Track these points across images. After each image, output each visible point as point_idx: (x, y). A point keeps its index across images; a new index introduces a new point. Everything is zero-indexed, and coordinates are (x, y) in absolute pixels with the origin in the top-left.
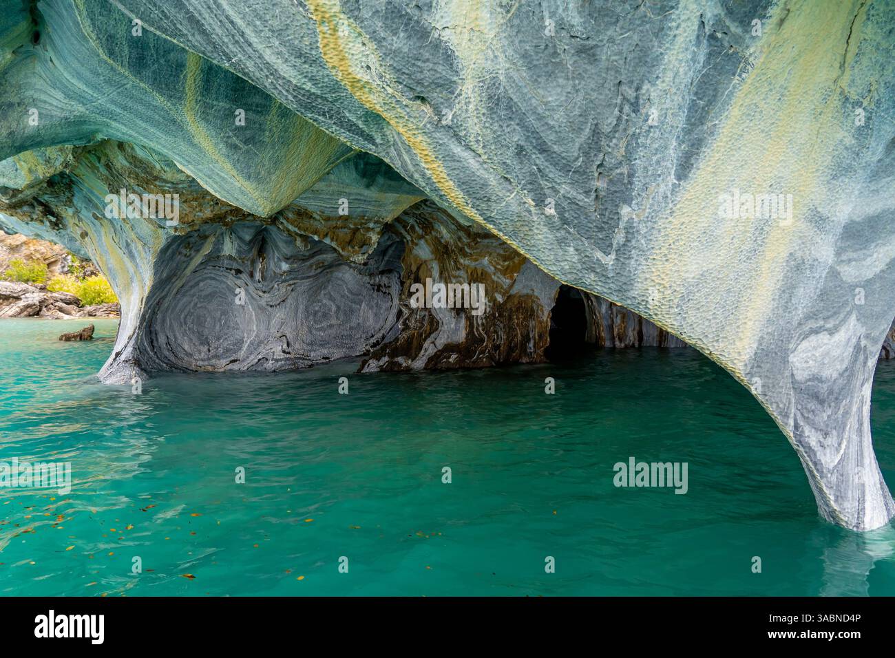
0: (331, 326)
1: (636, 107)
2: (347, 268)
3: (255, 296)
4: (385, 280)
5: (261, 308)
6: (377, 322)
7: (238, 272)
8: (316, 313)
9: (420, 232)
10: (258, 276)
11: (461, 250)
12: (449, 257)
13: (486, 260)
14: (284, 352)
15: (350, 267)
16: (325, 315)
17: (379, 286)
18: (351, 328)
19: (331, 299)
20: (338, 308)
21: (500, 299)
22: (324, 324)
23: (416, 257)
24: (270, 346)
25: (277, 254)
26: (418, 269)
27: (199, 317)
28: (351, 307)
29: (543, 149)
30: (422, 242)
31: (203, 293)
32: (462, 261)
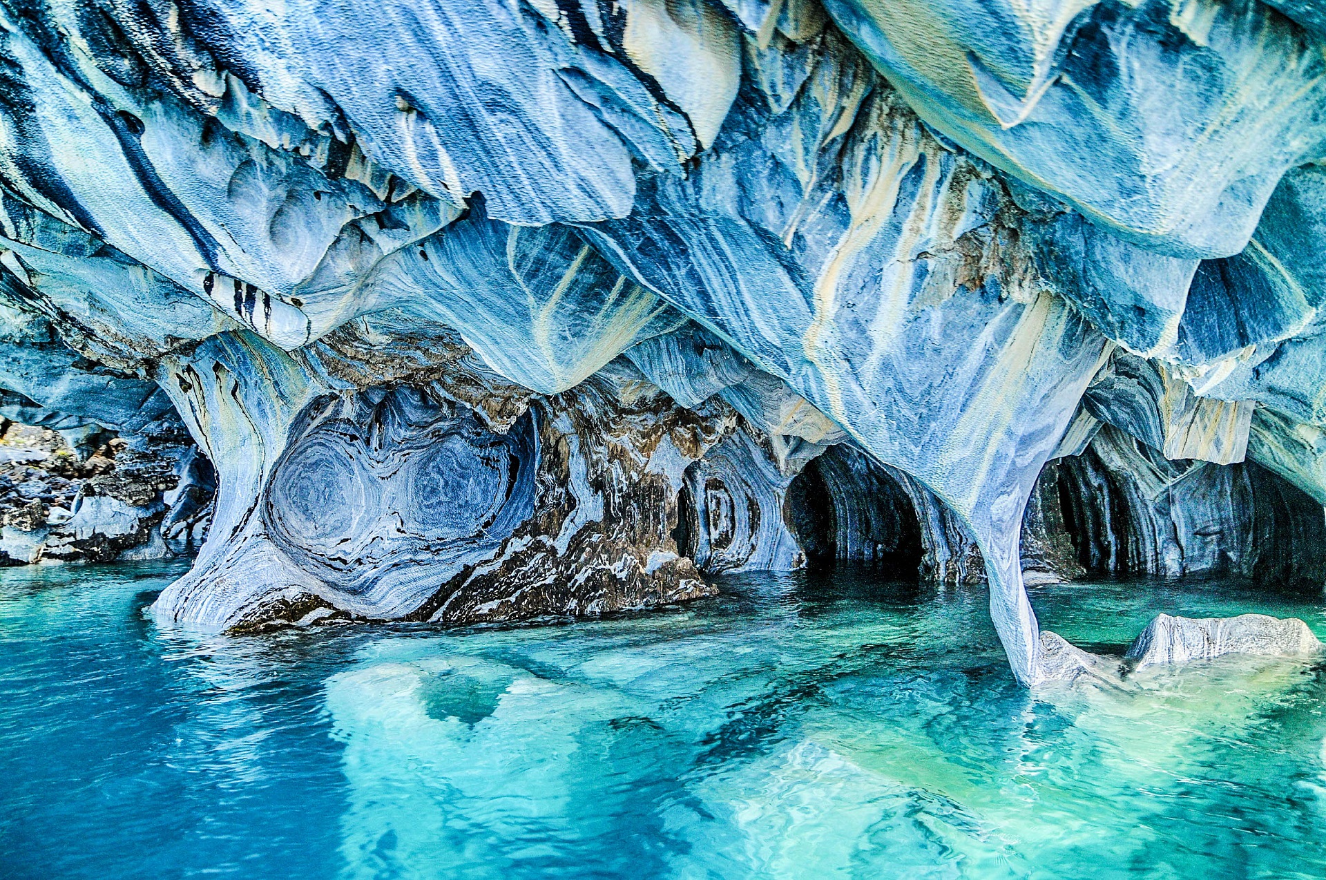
0: (440, 503)
1: (951, 376)
2: (458, 437)
3: (366, 465)
4: (493, 452)
5: (372, 481)
6: (485, 499)
7: (353, 437)
8: (425, 487)
9: (564, 404)
10: (375, 443)
11: (606, 425)
12: (591, 430)
13: (625, 437)
14: (399, 530)
15: (462, 436)
16: (434, 491)
17: (488, 459)
18: (460, 506)
19: (441, 473)
20: (446, 483)
21: (635, 477)
22: (434, 500)
23: (555, 431)
24: (382, 524)
25: (397, 418)
26: (557, 442)
27: (302, 488)
28: (458, 483)
29: (901, 391)
30: (564, 414)
31: (309, 461)
32: (604, 436)
